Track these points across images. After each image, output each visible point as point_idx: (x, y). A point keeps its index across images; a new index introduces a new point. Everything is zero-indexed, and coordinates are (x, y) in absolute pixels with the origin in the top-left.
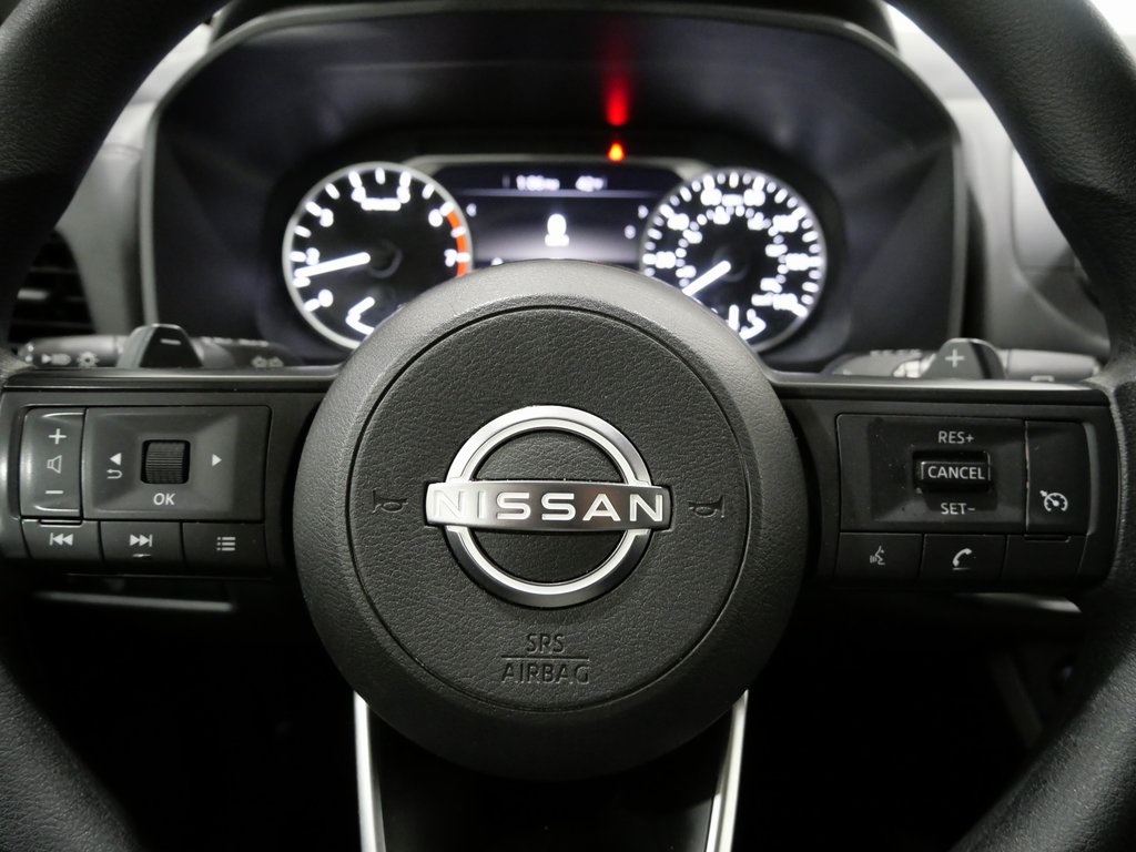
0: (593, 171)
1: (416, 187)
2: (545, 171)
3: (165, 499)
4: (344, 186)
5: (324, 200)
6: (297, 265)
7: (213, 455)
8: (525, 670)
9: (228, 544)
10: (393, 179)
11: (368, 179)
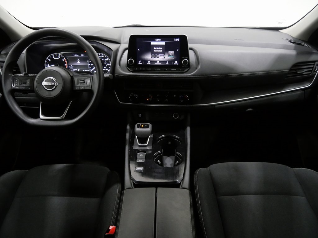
0: (83, 54)
1: (60, 56)
2: (77, 54)
3: (24, 85)
4: (52, 56)
5: (49, 58)
6: (46, 66)
7: (28, 82)
8: (48, 95)
9: (29, 88)
10: (58, 55)
11: (55, 55)
